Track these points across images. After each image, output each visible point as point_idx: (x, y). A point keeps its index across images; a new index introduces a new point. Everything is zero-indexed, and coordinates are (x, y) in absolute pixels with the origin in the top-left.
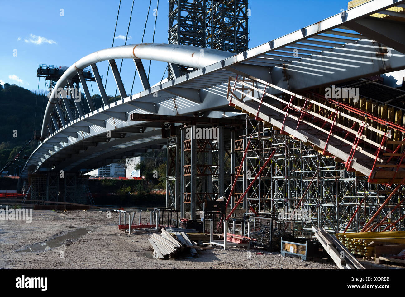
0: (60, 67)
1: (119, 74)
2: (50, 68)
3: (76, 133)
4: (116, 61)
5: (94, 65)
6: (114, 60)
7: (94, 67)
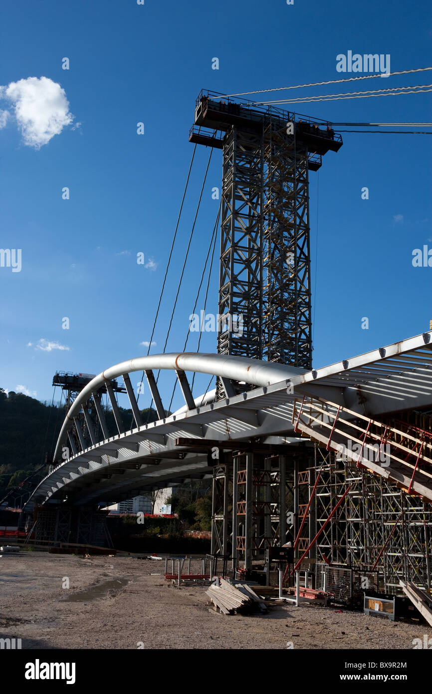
0: (81, 375)
1: (155, 384)
2: (68, 375)
3: (100, 457)
4: (154, 371)
5: (126, 375)
6: (151, 371)
7: (127, 377)
